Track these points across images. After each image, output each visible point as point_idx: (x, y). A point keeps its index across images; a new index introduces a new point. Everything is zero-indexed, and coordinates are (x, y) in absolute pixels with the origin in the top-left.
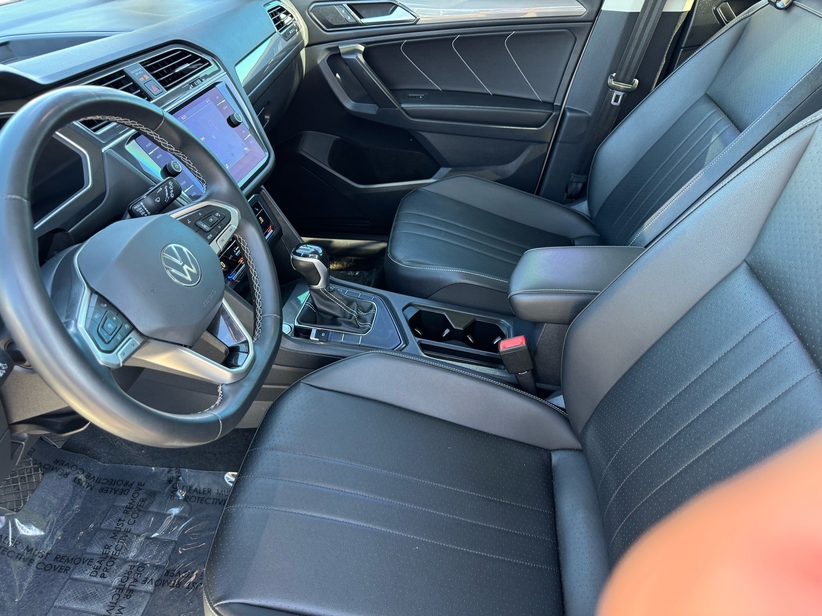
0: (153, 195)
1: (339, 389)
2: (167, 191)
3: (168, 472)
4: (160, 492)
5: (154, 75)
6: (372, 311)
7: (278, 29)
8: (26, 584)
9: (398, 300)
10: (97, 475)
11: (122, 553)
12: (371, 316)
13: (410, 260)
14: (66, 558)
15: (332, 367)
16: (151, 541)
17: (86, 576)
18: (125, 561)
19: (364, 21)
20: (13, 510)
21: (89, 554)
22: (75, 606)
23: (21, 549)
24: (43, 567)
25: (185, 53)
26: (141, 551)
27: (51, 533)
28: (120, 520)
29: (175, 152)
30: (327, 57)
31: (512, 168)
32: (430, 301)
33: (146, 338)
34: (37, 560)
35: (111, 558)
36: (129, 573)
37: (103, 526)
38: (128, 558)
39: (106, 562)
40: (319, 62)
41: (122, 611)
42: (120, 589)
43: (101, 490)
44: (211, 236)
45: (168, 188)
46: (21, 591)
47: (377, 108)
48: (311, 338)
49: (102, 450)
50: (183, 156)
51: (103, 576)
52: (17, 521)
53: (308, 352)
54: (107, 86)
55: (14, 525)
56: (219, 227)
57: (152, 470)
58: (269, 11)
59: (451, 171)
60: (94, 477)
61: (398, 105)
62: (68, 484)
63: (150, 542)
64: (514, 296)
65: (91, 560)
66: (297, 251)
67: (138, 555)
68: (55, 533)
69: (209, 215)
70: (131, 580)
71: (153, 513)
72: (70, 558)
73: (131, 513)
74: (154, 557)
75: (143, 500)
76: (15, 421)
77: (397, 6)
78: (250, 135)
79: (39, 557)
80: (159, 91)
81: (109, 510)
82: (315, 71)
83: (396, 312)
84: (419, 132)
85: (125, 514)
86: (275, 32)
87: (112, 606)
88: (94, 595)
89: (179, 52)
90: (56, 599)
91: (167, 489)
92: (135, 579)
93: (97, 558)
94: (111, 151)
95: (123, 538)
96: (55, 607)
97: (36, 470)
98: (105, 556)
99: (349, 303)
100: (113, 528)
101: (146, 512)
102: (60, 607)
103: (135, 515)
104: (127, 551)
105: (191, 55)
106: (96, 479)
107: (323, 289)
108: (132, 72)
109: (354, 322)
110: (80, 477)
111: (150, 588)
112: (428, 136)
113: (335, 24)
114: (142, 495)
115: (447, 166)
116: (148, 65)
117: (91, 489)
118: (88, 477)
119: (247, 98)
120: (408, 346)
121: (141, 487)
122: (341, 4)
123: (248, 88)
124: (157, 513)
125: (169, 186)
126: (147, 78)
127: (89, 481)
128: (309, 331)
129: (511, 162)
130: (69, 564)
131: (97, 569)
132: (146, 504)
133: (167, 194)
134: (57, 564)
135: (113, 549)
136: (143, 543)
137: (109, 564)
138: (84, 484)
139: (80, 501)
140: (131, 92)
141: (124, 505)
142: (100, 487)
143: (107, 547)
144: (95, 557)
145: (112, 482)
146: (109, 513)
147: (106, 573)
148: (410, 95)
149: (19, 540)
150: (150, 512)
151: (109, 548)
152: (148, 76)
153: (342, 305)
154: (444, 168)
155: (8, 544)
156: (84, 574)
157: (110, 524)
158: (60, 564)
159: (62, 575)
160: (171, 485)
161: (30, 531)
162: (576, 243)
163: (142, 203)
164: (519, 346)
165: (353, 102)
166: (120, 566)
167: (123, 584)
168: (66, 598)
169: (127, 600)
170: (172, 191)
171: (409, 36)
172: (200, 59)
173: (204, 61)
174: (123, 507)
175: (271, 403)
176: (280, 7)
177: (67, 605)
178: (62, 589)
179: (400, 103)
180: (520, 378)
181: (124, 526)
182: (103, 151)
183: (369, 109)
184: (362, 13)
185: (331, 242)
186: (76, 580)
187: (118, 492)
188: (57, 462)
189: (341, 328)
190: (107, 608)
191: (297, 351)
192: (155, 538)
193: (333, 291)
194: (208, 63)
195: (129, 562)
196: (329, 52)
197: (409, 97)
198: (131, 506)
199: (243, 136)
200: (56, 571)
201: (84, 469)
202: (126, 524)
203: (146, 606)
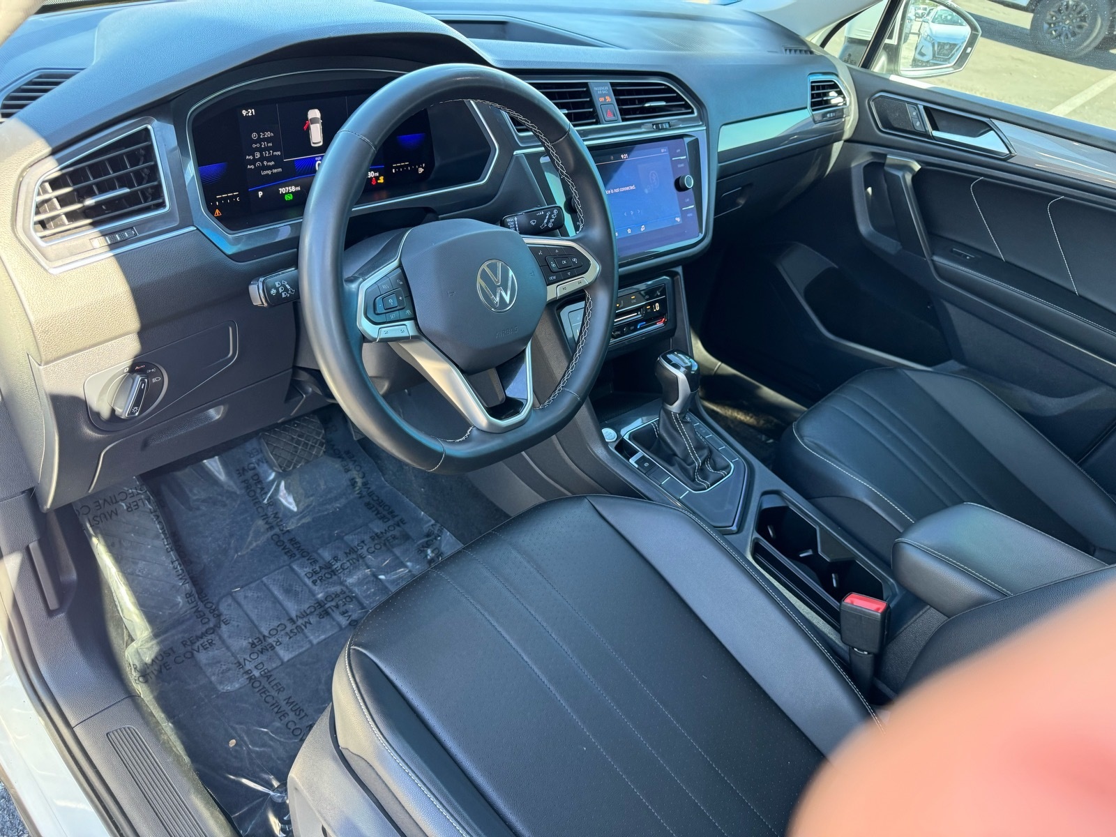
0: (531, 215)
1: (623, 532)
2: (547, 217)
3: (432, 525)
4: (413, 540)
5: (618, 101)
6: (722, 473)
7: (812, 106)
8: (254, 544)
9: (766, 478)
10: (373, 488)
11: (344, 574)
12: (717, 477)
13: (815, 441)
14: (298, 545)
15: (629, 502)
16: (375, 580)
17: (302, 572)
18: (342, 583)
19: (936, 134)
20: (281, 467)
21: (319, 554)
22: (276, 593)
23: (270, 511)
24: (277, 540)
25: (670, 90)
26: (360, 583)
27: (301, 514)
28: (363, 542)
29: (566, 176)
30: (866, 163)
31: (1053, 406)
32: (809, 503)
33: (421, 335)
34: (277, 530)
35: (333, 571)
36: (337, 595)
37: (346, 538)
38: (346, 581)
39: (326, 571)
40: (853, 165)
41: (308, 625)
42: (320, 604)
43: (367, 504)
44: (555, 277)
45: (550, 216)
46: (247, 548)
47: (900, 247)
48: (630, 460)
49: (391, 467)
50: (572, 184)
51: (314, 582)
52: (283, 484)
53: (616, 473)
54: (530, 84)
55: (278, 486)
56: (569, 273)
57: (420, 514)
58: (812, 82)
59: (963, 370)
60: (369, 488)
61: (928, 253)
62: (344, 480)
63: (373, 581)
64: (901, 544)
65: (315, 561)
66: (669, 356)
67: (353, 585)
68: (305, 517)
69: (565, 257)
70: (333, 603)
71: (395, 555)
72: (303, 547)
73: (376, 542)
74: (367, 597)
75: (394, 538)
76: (300, 365)
77: (992, 129)
78: (693, 206)
79: (280, 529)
80: (613, 118)
81: (361, 527)
82: (843, 174)
83: (752, 491)
84: (942, 300)
85: (370, 540)
86: (806, 108)
87: (304, 615)
88: (296, 594)
89: (663, 87)
90: (267, 575)
91: (421, 541)
92: (337, 605)
93: (321, 563)
94: (522, 156)
95: (354, 561)
96: (262, 582)
97: (322, 444)
98: (328, 566)
99: (699, 447)
100: (352, 546)
101: (389, 550)
102: (265, 585)
103: (378, 547)
104: (350, 574)
105: (675, 95)
106: (370, 490)
107: (675, 414)
108: (596, 89)
109: (691, 472)
110: (357, 480)
111: (344, 621)
112: (952, 310)
113: (896, 126)
114: (396, 532)
115: (962, 360)
116: (618, 88)
117: (360, 498)
118: (365, 484)
119: (715, 166)
120: (740, 534)
121: (401, 524)
122: (916, 105)
123: (723, 156)
124: (397, 558)
125: (552, 213)
126: (608, 99)
127: (363, 490)
128: (634, 452)
129: (1061, 397)
130: (297, 552)
131: (315, 573)
132: (394, 542)
133: (546, 221)
134: (288, 545)
135: (339, 564)
136: (366, 577)
137: (326, 575)
138: (357, 488)
139: (343, 501)
140: (551, 99)
141: (377, 530)
142: (368, 500)
143: (336, 559)
144: (321, 561)
145: (381, 503)
146: (359, 530)
147: (318, 581)
148: (954, 249)
149: (274, 502)
150: (392, 552)
151: (336, 561)
152: (610, 99)
153: (689, 444)
154: (956, 363)
155: (264, 500)
156: (302, 570)
157: (354, 540)
158: (291, 547)
159: (286, 557)
160: (426, 539)
161: (288, 501)
162: (1097, 553)
163: (516, 219)
164: (872, 612)
165: (872, 229)
166: (334, 584)
167: (326, 602)
168: (274, 580)
169: (318, 619)
170: (552, 220)
171: (989, 173)
172: (683, 103)
173: (687, 106)
174: (374, 532)
175: (543, 500)
176: (833, 83)
177: (271, 586)
178: (278, 569)
179: (933, 254)
180: (853, 656)
181: (362, 550)
182: (514, 153)
183: (889, 245)
184: (939, 124)
185: (758, 387)
186: (293, 570)
187: (379, 516)
188: (348, 452)
189: (671, 469)
190: (299, 614)
191: (607, 465)
192: (380, 579)
193: (688, 422)
194: (690, 111)
195: (344, 585)
196: (872, 157)
197: (952, 251)
198: (381, 535)
199: (683, 204)
200: (283, 551)
201: (366, 475)
202: (365, 548)
203: (329, 637)
